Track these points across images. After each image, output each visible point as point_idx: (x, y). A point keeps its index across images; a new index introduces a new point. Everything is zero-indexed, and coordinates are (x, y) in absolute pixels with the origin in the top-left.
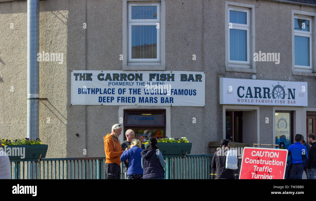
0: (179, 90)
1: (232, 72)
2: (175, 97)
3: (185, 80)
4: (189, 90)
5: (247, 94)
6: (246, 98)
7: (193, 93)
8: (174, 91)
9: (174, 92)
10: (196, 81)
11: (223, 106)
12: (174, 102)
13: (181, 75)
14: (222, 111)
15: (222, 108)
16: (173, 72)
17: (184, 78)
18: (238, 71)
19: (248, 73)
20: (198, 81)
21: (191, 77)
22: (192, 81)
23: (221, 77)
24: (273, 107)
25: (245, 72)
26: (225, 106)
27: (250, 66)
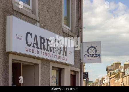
1: (19, 12)
5: (34, 43)
6: (33, 48)
11: (10, 54)
14: (8, 62)
15: (8, 57)
18: (24, 14)
19: (32, 19)
23: (8, 16)
24: (51, 63)
25: (30, 16)
26: (10, 55)
27: (32, 12)
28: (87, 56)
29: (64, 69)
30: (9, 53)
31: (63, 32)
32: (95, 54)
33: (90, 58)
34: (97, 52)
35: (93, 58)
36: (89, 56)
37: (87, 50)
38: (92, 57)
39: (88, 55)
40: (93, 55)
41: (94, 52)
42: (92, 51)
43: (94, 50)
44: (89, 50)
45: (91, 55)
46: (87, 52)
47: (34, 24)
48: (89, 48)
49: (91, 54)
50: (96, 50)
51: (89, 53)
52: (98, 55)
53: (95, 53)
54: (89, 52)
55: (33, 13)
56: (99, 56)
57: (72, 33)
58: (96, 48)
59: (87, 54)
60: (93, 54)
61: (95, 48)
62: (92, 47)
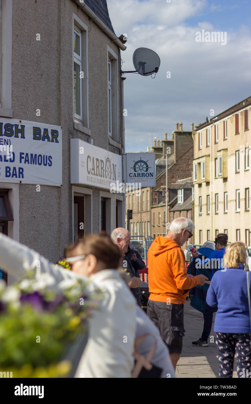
0: (32, 155)
1: (77, 130)
2: (26, 167)
3: (39, 139)
4: (44, 156)
5: (92, 169)
6: (92, 176)
7: (48, 162)
8: (24, 156)
9: (25, 158)
10: (52, 141)
12: (24, 176)
13: (34, 127)
14: (71, 196)
15: (72, 189)
16: (24, 122)
17: (37, 134)
18: (81, 131)
19: (86, 135)
20: (53, 142)
21: (46, 133)
22: (48, 141)
24: (100, 191)
25: (85, 132)
26: (73, 187)
27: (83, 123)
28: (133, 175)
29: (110, 199)
30: (72, 185)
31: (109, 144)
32: (145, 173)
33: (139, 180)
34: (149, 169)
35: (143, 180)
36: (137, 175)
37: (133, 166)
38: (141, 177)
39: (135, 174)
40: (143, 175)
41: (145, 169)
42: (141, 168)
43: (145, 166)
44: (137, 166)
45: (139, 175)
46: (133, 169)
47: (88, 142)
48: (136, 163)
49: (139, 172)
50: (147, 166)
51: (136, 171)
52: (150, 173)
53: (146, 171)
54: (137, 169)
55: (83, 125)
56: (152, 176)
57: (113, 141)
58: (147, 163)
59: (133, 172)
60: (143, 172)
61: (145, 163)
62: (141, 161)
